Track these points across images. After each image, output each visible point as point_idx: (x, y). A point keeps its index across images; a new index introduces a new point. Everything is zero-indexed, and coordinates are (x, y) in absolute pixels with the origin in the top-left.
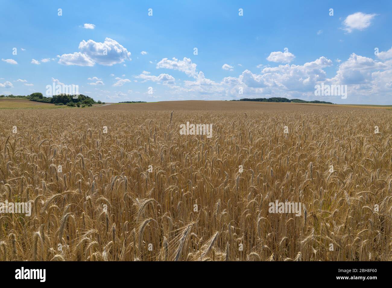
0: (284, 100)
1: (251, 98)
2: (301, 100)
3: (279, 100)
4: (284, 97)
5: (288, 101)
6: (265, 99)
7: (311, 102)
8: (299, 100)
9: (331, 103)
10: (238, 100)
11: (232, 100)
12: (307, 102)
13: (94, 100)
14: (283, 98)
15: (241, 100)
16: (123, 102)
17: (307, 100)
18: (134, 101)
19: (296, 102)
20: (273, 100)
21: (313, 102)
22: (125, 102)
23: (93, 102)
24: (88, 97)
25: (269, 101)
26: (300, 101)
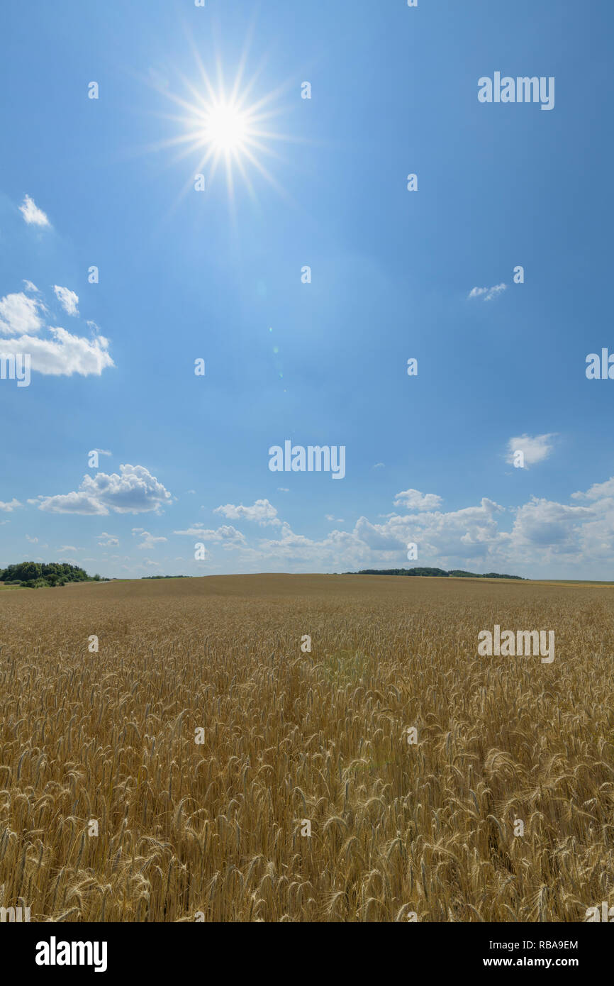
0: (437, 572)
1: (379, 570)
2: (466, 573)
3: (427, 572)
4: (436, 567)
5: (444, 574)
6: (403, 570)
7: (484, 576)
8: (463, 572)
9: (520, 578)
10: (355, 573)
11: (347, 572)
12: (478, 576)
13: (87, 573)
14: (434, 569)
15: (360, 573)
16: (150, 578)
17: (477, 573)
18: (170, 575)
19: (458, 576)
20: (417, 571)
21: (487, 576)
22: (153, 578)
23: (83, 578)
24: (77, 569)
25: (409, 575)
26: (464, 575)
